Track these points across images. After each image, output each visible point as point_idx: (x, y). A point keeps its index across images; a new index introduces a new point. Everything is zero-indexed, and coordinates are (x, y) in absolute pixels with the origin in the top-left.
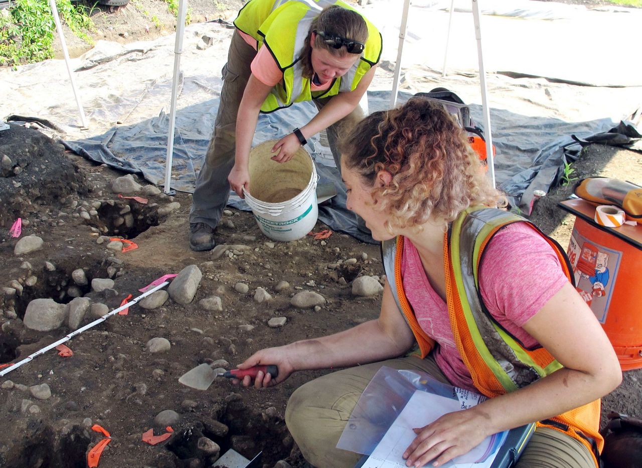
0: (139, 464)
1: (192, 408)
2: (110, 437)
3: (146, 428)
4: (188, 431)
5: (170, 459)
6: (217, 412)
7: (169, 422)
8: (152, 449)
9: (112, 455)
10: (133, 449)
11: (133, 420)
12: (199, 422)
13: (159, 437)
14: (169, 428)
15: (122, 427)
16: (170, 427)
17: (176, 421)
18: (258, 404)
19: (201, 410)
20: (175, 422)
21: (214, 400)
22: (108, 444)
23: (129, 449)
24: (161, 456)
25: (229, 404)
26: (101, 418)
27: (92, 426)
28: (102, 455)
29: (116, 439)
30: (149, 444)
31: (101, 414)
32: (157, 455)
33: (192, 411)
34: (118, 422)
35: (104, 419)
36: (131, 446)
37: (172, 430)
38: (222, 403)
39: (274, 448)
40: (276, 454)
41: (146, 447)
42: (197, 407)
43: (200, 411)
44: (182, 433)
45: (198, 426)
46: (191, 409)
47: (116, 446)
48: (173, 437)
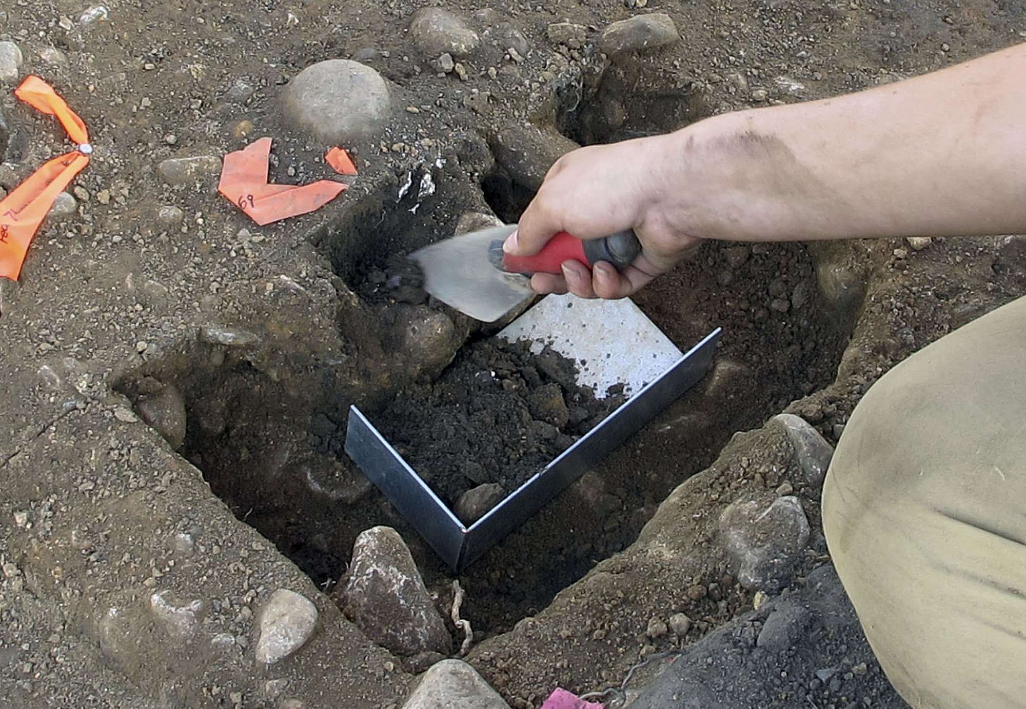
0: (187, 310)
1: (455, 57)
2: (86, 148)
3: (243, 127)
4: (417, 176)
5: (320, 310)
6: (559, 92)
7: (341, 125)
8: (254, 246)
9: (86, 240)
10: (173, 228)
11: (196, 69)
12: (473, 136)
13: (288, 191)
14: (339, 158)
15: (146, 101)
16: (343, 155)
17: (372, 123)
18: (742, 81)
19: (492, 70)
20: (366, 129)
21: (554, 30)
22: (70, 188)
23: (159, 226)
24: (285, 290)
25: (614, 60)
26: (61, 43)
27: (21, 81)
28: (40, 236)
29: (110, 156)
30: (241, 216)
31: (66, 24)
32: (270, 286)
33: (453, 74)
34: (129, 73)
35: (77, 47)
36: (170, 212)
37: (349, 167)
38: (587, 50)
39: (776, 286)
40: (781, 316)
41: (228, 229)
42: (472, 57)
43: (487, 76)
44: (389, 188)
45: (467, 153)
46: (448, 65)
47: (104, 196)
48: (349, 202)
